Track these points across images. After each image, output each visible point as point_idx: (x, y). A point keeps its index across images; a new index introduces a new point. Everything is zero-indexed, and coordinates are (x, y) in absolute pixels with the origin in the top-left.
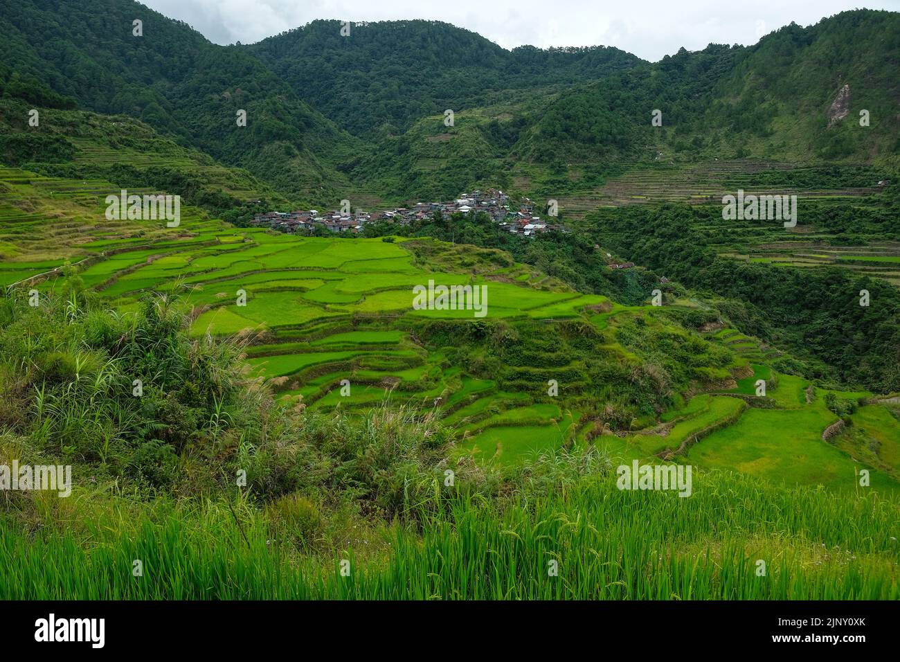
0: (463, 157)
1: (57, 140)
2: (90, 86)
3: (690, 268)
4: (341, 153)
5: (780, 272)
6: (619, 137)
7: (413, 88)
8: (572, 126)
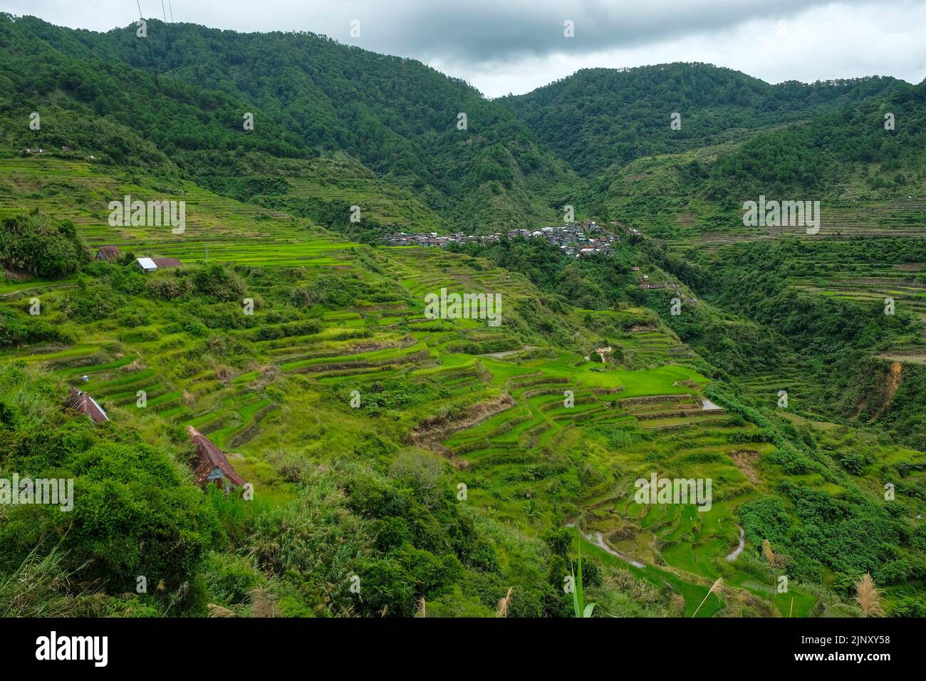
0: (645, 195)
1: (279, 180)
2: (367, 138)
3: (763, 298)
4: (558, 191)
5: (833, 304)
6: (805, 175)
7: (654, 129)
8: (754, 165)
